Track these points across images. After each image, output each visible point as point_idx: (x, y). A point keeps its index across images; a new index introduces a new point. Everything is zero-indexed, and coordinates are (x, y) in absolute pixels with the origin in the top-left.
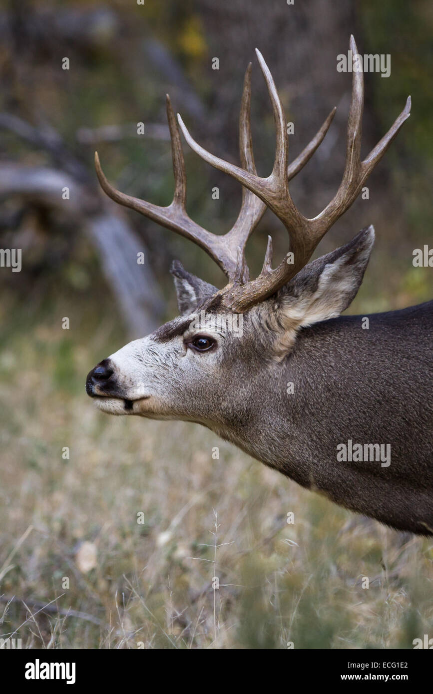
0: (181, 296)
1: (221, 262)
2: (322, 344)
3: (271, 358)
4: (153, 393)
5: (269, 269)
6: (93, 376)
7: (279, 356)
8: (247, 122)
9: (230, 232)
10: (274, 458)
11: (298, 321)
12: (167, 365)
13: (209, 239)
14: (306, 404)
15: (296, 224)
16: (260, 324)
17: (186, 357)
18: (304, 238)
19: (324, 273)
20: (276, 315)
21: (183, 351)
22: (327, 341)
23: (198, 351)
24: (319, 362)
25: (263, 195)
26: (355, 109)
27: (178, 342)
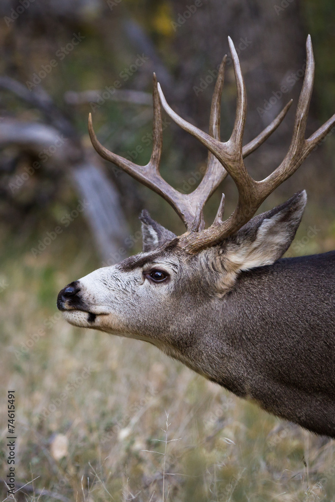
0: (146, 240)
1: (183, 215)
2: (259, 282)
3: (213, 294)
4: (112, 311)
5: (220, 221)
6: (64, 295)
7: (221, 293)
8: (218, 103)
9: (194, 192)
10: (214, 373)
11: (238, 265)
12: (126, 291)
13: (175, 196)
14: (243, 331)
15: (245, 184)
16: (207, 265)
17: (143, 285)
18: (251, 197)
19: (262, 226)
20: (220, 259)
21: (141, 281)
22: (263, 279)
23: (154, 282)
24: (256, 297)
25: (221, 156)
26: (304, 95)
27: (138, 273)
